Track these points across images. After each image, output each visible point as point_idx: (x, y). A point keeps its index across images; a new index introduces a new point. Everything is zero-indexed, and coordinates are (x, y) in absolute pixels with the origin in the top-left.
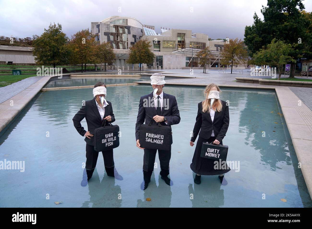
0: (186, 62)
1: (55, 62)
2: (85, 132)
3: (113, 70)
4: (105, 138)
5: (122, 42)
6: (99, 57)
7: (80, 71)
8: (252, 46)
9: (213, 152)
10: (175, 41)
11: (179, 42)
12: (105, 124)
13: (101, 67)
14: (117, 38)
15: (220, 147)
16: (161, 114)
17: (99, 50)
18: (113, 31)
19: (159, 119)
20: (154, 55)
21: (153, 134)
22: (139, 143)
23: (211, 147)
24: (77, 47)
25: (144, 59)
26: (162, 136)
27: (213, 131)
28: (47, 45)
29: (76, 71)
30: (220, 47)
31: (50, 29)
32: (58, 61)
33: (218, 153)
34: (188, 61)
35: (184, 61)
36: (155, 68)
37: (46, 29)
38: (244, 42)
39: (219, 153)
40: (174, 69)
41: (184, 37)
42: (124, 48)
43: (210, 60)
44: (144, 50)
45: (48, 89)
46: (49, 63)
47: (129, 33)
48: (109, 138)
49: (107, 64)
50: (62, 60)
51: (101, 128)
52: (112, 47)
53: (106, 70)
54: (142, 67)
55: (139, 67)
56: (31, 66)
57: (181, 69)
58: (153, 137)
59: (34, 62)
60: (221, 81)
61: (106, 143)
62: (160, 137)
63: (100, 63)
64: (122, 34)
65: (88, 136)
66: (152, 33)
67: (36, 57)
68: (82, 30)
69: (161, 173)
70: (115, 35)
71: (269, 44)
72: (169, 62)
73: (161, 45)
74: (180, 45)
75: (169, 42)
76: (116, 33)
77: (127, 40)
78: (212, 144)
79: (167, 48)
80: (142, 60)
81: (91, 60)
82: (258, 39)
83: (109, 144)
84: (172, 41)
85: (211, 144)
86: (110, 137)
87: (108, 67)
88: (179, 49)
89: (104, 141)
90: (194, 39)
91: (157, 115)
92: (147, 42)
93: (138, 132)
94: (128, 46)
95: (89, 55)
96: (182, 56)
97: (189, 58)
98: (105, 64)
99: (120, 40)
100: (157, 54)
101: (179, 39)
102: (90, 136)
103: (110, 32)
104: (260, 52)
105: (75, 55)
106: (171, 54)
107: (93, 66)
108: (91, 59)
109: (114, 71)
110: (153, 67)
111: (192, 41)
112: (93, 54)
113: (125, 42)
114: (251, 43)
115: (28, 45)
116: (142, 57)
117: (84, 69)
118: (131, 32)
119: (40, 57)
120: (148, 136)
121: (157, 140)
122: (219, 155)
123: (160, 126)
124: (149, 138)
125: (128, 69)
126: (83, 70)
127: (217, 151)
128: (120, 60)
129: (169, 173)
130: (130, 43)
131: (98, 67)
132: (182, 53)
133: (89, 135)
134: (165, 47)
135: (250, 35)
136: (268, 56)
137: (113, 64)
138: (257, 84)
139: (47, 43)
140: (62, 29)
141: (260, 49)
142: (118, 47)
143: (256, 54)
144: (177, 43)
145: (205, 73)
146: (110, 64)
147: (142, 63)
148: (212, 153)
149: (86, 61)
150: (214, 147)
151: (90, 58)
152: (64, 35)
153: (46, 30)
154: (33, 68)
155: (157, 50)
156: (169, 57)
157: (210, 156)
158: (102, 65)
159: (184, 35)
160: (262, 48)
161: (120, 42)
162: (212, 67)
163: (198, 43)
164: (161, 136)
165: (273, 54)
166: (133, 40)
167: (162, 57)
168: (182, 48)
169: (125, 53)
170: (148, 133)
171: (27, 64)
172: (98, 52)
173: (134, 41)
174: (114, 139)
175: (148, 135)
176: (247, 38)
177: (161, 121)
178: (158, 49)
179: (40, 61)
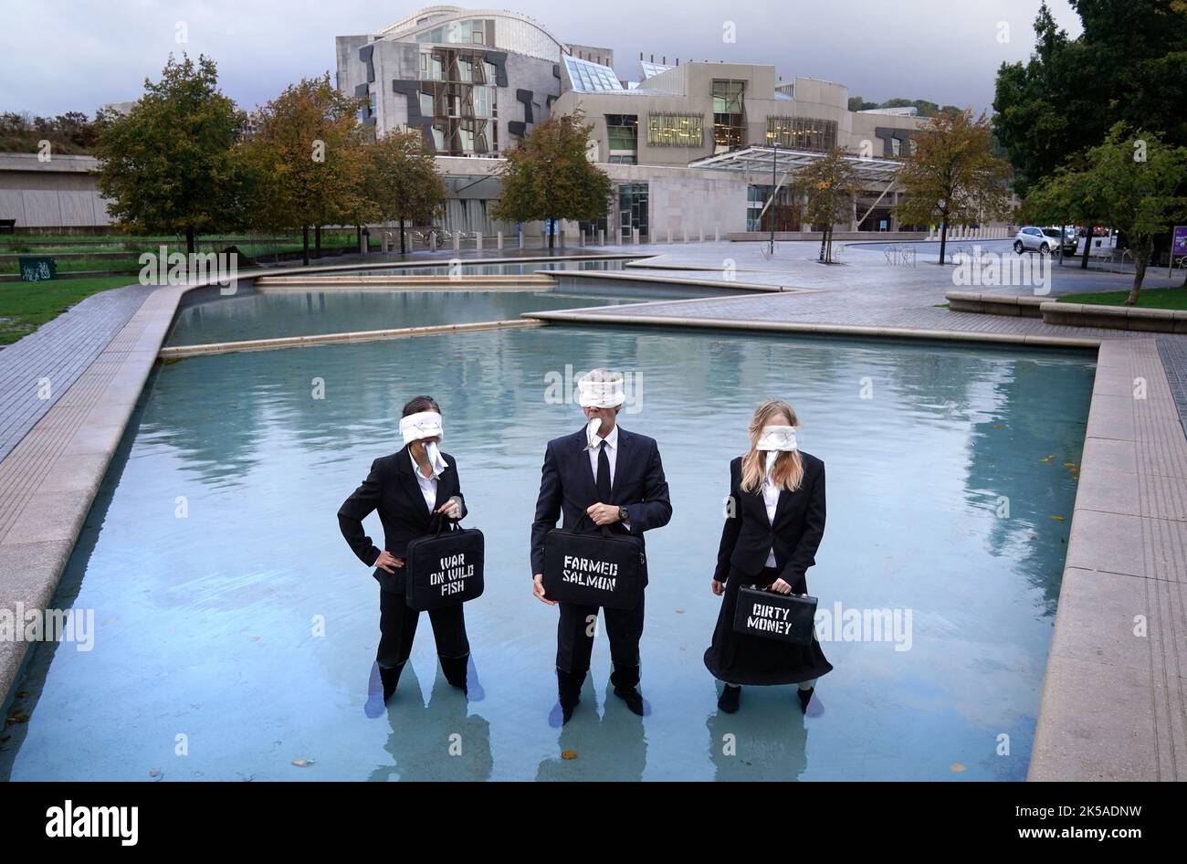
0: (749, 209)
1: (191, 223)
2: (376, 552)
3: (433, 251)
4: (438, 569)
5: (471, 123)
6: (376, 196)
7: (294, 256)
8: (1027, 151)
9: (771, 616)
10: (701, 116)
11: (718, 117)
12: (440, 527)
13: (383, 238)
14: (452, 103)
15: (793, 602)
16: (611, 499)
17: (374, 167)
18: (431, 74)
19: (604, 514)
20: (609, 180)
21: (586, 561)
22: (540, 586)
23: (766, 601)
24: (282, 157)
25: (568, 203)
26: (614, 567)
27: (772, 551)
28: (159, 151)
29: (279, 255)
30: (901, 141)
31: (167, 81)
32: (206, 219)
33: (785, 619)
34: (759, 205)
35: (738, 207)
36: (615, 237)
37: (151, 81)
38: (995, 133)
39: (789, 620)
40: (697, 239)
41: (740, 97)
42: (480, 150)
43: (855, 198)
44: (565, 163)
45: (182, 351)
46: (169, 224)
47: (502, 81)
48: (450, 568)
49: (408, 224)
50: (222, 214)
51: (427, 539)
52: (429, 149)
53: (406, 249)
54: (556, 233)
55: (545, 233)
56: (92, 236)
57: (727, 243)
58: (586, 569)
59: (103, 219)
60: (884, 306)
61: (441, 584)
62: (607, 568)
63: (380, 220)
64: (471, 86)
65: (388, 566)
66: (603, 81)
67: (114, 201)
68: (303, 81)
69: (614, 678)
70: (439, 95)
71: (1096, 146)
72: (677, 212)
73: (639, 135)
74: (721, 133)
75: (676, 120)
76: (444, 81)
77: (495, 114)
78: (767, 591)
79: (666, 145)
80: (560, 207)
81: (342, 213)
82: (1050, 120)
83: (452, 588)
84: (687, 116)
85: (764, 592)
86: (455, 567)
87: (415, 236)
88: (720, 149)
89: (436, 578)
90: (784, 105)
91: (599, 504)
92: (578, 125)
93: (540, 551)
94: (495, 139)
95: (336, 189)
96: (732, 181)
97: (761, 192)
98: (402, 224)
99: (464, 113)
100: (620, 173)
101: (719, 106)
102: (394, 564)
103: (420, 78)
104: (1057, 180)
105: (277, 189)
106: (683, 174)
107: (350, 233)
108: (342, 207)
109: (439, 252)
110: (606, 233)
111: (776, 114)
112: (352, 184)
113: (485, 121)
114: (1023, 139)
115: (76, 146)
116: (559, 194)
117: (312, 245)
118: (510, 77)
119: (130, 203)
120: (570, 565)
121: (598, 578)
122: (789, 626)
123: (607, 537)
124: (572, 571)
125: (500, 245)
126: (312, 251)
127: (781, 613)
128: (463, 202)
129: (638, 680)
130: (507, 126)
131: (370, 237)
132: (731, 167)
133: (389, 563)
134: (656, 140)
135: (1017, 103)
136: (1088, 199)
137: (435, 223)
138: (1034, 320)
139: (159, 141)
140: (216, 79)
141: (1055, 168)
142: (455, 150)
143: (1039, 189)
144: (709, 123)
145: (829, 262)
146: (422, 222)
147: (559, 218)
148: (768, 618)
149: (322, 212)
150: (774, 600)
151: (337, 203)
152: (227, 104)
153: (151, 85)
154: (102, 246)
155: (625, 156)
156: (677, 188)
157: (761, 628)
158: (389, 229)
159: (743, 90)
160: (1065, 163)
161: (465, 122)
162: (862, 228)
163: (801, 123)
164: (609, 566)
165: (1108, 191)
166: (518, 113)
167: (646, 186)
168: (735, 146)
169: (484, 171)
170: (571, 558)
171: (75, 228)
172: (371, 175)
173: (521, 117)
174: (466, 572)
175: (570, 562)
176: (1007, 117)
177: (612, 521)
178: (629, 152)
179: (132, 218)
